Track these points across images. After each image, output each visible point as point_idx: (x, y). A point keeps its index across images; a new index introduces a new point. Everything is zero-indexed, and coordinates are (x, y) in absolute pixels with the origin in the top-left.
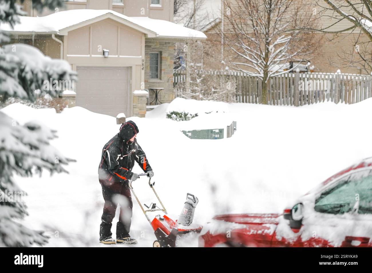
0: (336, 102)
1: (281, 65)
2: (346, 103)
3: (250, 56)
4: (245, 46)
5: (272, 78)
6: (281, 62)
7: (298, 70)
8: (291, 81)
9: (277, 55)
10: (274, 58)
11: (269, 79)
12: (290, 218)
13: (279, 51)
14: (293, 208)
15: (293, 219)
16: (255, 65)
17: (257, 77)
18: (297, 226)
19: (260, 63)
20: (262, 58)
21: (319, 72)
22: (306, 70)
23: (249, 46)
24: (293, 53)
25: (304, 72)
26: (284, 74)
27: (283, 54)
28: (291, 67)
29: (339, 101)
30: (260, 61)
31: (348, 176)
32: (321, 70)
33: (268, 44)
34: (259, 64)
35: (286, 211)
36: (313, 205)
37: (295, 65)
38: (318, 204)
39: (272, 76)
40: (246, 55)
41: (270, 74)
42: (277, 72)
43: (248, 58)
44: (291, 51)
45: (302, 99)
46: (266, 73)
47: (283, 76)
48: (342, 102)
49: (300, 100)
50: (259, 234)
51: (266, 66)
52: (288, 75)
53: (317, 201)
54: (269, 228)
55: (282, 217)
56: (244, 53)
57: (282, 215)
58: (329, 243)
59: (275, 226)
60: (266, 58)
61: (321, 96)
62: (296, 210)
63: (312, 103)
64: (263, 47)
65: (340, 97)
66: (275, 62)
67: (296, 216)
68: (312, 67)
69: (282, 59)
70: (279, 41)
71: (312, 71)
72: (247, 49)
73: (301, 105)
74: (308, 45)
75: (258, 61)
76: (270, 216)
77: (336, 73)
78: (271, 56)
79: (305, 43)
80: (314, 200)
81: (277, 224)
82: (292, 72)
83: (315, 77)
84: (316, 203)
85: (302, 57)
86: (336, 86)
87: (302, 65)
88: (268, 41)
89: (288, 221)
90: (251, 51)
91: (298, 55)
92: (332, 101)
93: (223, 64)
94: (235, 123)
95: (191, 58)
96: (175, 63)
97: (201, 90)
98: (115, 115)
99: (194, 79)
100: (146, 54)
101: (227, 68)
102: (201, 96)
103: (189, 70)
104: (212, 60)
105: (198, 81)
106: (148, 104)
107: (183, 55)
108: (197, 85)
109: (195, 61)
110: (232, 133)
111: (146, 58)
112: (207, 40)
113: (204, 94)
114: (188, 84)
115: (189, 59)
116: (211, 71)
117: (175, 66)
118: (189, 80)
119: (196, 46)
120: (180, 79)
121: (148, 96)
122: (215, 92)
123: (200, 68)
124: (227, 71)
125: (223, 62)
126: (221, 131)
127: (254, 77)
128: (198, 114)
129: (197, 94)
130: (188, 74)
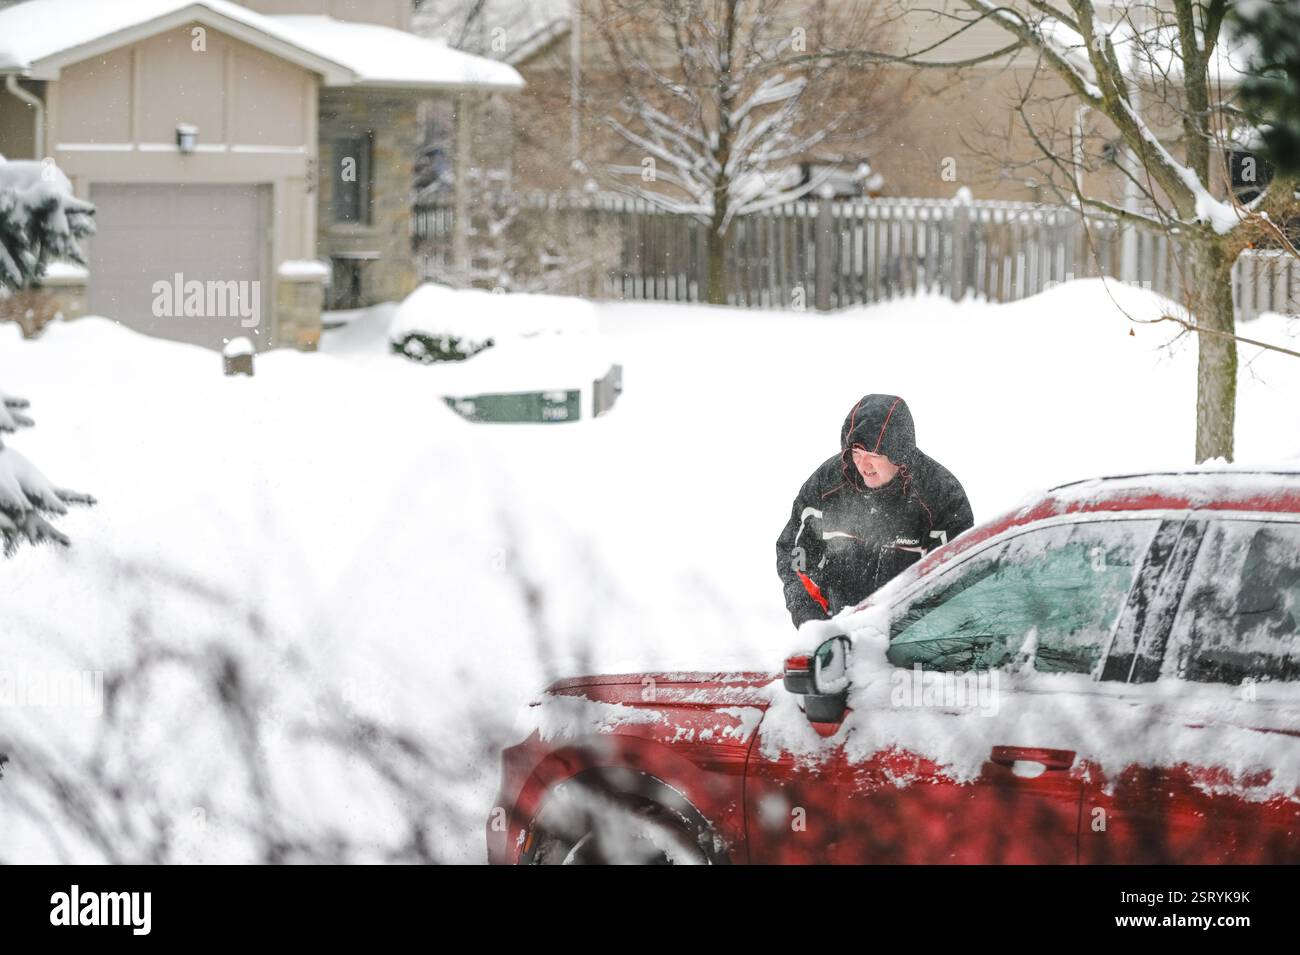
0: (957, 298)
1: (771, 176)
2: (988, 300)
3: (669, 144)
4: (650, 112)
5: (742, 217)
6: (771, 165)
7: (827, 191)
8: (806, 227)
9: (759, 141)
10: (749, 152)
11: (732, 225)
12: (809, 688)
13: (762, 127)
14: (816, 654)
15: (817, 692)
16: (686, 176)
17: (691, 216)
18: (831, 711)
19: (703, 170)
20: (709, 154)
21: (896, 197)
22: (851, 190)
23: (665, 110)
24: (809, 134)
25: (847, 198)
26: (783, 205)
27: (779, 136)
28: (806, 180)
29: (963, 293)
30: (701, 162)
31: (1001, 546)
32: (905, 191)
33: (728, 103)
34: (700, 175)
35: (793, 662)
36: (883, 641)
37: (819, 174)
38: (899, 639)
39: (744, 210)
40: (655, 142)
41: (735, 206)
42: (758, 198)
43: (662, 151)
44: (802, 129)
45: (843, 290)
46: (721, 200)
47: (778, 211)
48: (976, 296)
49: (836, 290)
50: (705, 741)
51: (722, 180)
52: (795, 207)
53: (895, 630)
54: (736, 722)
55: (779, 684)
56: (647, 134)
57: (779, 677)
58: (940, 768)
59: (758, 713)
60: (722, 153)
61: (906, 276)
62: (826, 663)
63: (876, 299)
64: (710, 114)
65: (969, 279)
66: (751, 167)
67: (827, 682)
68: (876, 182)
69: (777, 154)
70: (764, 93)
71: (875, 194)
72: (657, 122)
73: (839, 305)
74: (863, 109)
75: (692, 161)
76: (740, 679)
77: (955, 202)
78: (738, 145)
79: (854, 101)
80: (886, 628)
81: (764, 707)
82: (808, 197)
84: (891, 639)
85: (843, 147)
86: (954, 247)
87: (839, 174)
88: (728, 95)
89: (800, 698)
90: (669, 128)
91: (828, 140)
92: (942, 292)
93: (577, 173)
94: (617, 371)
95: (473, 153)
96: (417, 169)
97: (506, 261)
98: (219, 347)
99: (481, 224)
100: (322, 139)
101: (591, 186)
102: (505, 280)
103: (464, 196)
104: (542, 159)
105: (496, 228)
106: (326, 308)
107: (444, 144)
108: (491, 244)
109: (485, 161)
110: (610, 404)
111: (321, 153)
112: (525, 92)
113: (515, 273)
114: (460, 243)
115: (463, 156)
116: (538, 197)
117: (417, 178)
118: (464, 227)
119: (488, 113)
120: (436, 222)
121: (328, 281)
122: (551, 267)
123: (502, 187)
124: (590, 195)
125: (577, 165)
126: (573, 397)
127: (682, 216)
128: (497, 342)
129: (493, 273)
130: (461, 210)
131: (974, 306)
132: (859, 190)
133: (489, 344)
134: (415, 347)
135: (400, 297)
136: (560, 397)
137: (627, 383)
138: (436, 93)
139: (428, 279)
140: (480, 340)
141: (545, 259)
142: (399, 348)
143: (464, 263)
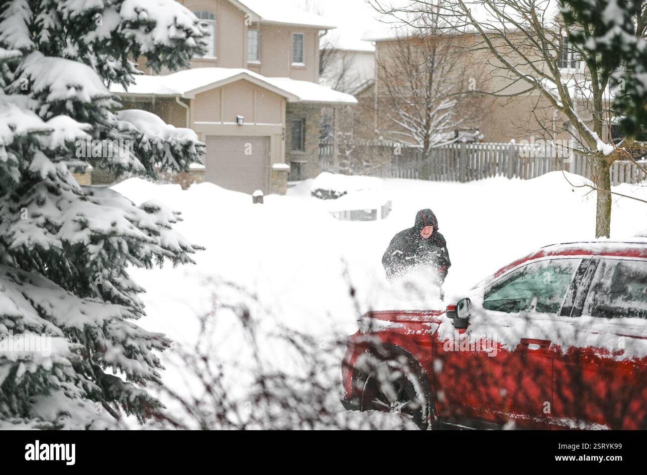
0: (510, 177)
1: (444, 135)
2: (521, 178)
3: (409, 123)
4: (402, 112)
5: (434, 149)
6: (444, 131)
7: (464, 140)
8: (457, 153)
9: (440, 122)
10: (436, 127)
11: (430, 151)
12: (455, 316)
13: (441, 117)
14: (458, 304)
15: (458, 317)
16: (414, 134)
17: (416, 148)
18: (463, 325)
19: (420, 132)
20: (422, 127)
21: (489, 142)
22: (473, 140)
23: (407, 111)
24: (458, 120)
25: (471, 142)
26: (449, 145)
27: (448, 121)
28: (457, 136)
29: (512, 176)
30: (420, 130)
31: (524, 267)
32: (492, 140)
33: (429, 109)
34: (419, 134)
35: (450, 307)
36: (481, 301)
37: (461, 134)
38: (488, 299)
39: (434, 147)
40: (403, 123)
41: (432, 145)
42: (440, 142)
43: (406, 126)
44: (456, 118)
45: (469, 174)
46: (427, 143)
47: (447, 147)
48: (516, 177)
49: (467, 175)
50: (418, 335)
51: (427, 137)
52: (453, 146)
53: (486, 296)
54: (430, 328)
55: (445, 315)
56: (401, 120)
57: (445, 312)
58: (502, 346)
59: (437, 325)
60: (427, 127)
61: (492, 170)
62: (461, 307)
63: (481, 178)
64: (423, 112)
65: (514, 171)
66: (437, 131)
67: (462, 314)
68: (481, 137)
69: (446, 127)
70: (442, 105)
71: (481, 141)
72: (404, 115)
73: (468, 180)
74: (477, 111)
75: (417, 130)
76: (431, 313)
77: (510, 144)
78: (433, 124)
79: (474, 109)
80: (482, 295)
81: (440, 323)
82: (457, 142)
83: (485, 148)
84: (485, 299)
85: (469, 125)
86: (509, 159)
87: (469, 134)
88: (429, 106)
89: (452, 320)
90: (409, 118)
91: (464, 122)
92: (504, 176)
93: (376, 134)
94: (390, 203)
95: (340, 126)
96: (321, 132)
97: (351, 164)
98: (251, 193)
99: (342, 151)
100: (287, 122)
101: (381, 138)
102: (351, 171)
103: (337, 140)
104: (363, 129)
105: (348, 153)
106: (289, 180)
107: (330, 123)
108: (346, 158)
109: (344, 129)
110: (387, 214)
111: (287, 126)
112: (358, 105)
113: (354, 169)
114: (335, 157)
115: (337, 127)
116: (363, 142)
117: (320, 135)
118: (337, 152)
119: (345, 112)
120: (327, 150)
121: (289, 171)
122: (367, 166)
123: (350, 138)
124: (381, 141)
125: (376, 131)
126: (374, 212)
127: (413, 149)
128: (347, 192)
129: (347, 168)
130: (336, 145)
131: (516, 181)
132: (476, 139)
133: (345, 193)
134: (319, 194)
135: (314, 176)
136: (370, 212)
137: (393, 207)
138: (328, 105)
139: (324, 170)
140: (342, 192)
141: (365, 164)
142: (314, 194)
143: (337, 165)
